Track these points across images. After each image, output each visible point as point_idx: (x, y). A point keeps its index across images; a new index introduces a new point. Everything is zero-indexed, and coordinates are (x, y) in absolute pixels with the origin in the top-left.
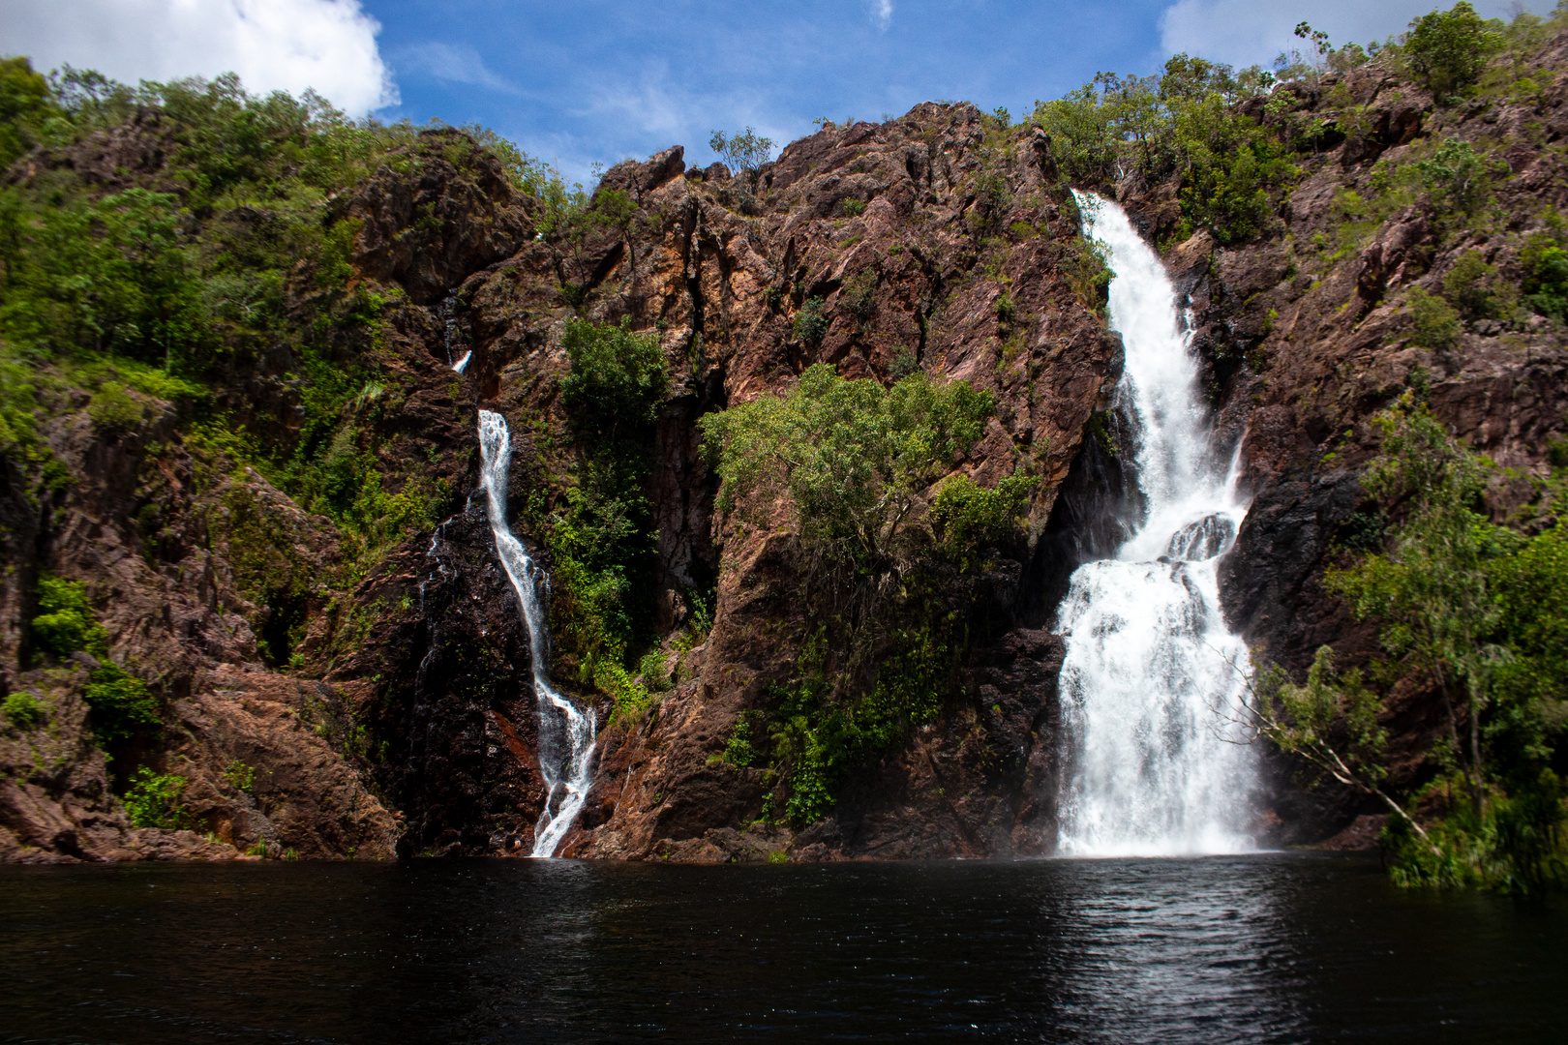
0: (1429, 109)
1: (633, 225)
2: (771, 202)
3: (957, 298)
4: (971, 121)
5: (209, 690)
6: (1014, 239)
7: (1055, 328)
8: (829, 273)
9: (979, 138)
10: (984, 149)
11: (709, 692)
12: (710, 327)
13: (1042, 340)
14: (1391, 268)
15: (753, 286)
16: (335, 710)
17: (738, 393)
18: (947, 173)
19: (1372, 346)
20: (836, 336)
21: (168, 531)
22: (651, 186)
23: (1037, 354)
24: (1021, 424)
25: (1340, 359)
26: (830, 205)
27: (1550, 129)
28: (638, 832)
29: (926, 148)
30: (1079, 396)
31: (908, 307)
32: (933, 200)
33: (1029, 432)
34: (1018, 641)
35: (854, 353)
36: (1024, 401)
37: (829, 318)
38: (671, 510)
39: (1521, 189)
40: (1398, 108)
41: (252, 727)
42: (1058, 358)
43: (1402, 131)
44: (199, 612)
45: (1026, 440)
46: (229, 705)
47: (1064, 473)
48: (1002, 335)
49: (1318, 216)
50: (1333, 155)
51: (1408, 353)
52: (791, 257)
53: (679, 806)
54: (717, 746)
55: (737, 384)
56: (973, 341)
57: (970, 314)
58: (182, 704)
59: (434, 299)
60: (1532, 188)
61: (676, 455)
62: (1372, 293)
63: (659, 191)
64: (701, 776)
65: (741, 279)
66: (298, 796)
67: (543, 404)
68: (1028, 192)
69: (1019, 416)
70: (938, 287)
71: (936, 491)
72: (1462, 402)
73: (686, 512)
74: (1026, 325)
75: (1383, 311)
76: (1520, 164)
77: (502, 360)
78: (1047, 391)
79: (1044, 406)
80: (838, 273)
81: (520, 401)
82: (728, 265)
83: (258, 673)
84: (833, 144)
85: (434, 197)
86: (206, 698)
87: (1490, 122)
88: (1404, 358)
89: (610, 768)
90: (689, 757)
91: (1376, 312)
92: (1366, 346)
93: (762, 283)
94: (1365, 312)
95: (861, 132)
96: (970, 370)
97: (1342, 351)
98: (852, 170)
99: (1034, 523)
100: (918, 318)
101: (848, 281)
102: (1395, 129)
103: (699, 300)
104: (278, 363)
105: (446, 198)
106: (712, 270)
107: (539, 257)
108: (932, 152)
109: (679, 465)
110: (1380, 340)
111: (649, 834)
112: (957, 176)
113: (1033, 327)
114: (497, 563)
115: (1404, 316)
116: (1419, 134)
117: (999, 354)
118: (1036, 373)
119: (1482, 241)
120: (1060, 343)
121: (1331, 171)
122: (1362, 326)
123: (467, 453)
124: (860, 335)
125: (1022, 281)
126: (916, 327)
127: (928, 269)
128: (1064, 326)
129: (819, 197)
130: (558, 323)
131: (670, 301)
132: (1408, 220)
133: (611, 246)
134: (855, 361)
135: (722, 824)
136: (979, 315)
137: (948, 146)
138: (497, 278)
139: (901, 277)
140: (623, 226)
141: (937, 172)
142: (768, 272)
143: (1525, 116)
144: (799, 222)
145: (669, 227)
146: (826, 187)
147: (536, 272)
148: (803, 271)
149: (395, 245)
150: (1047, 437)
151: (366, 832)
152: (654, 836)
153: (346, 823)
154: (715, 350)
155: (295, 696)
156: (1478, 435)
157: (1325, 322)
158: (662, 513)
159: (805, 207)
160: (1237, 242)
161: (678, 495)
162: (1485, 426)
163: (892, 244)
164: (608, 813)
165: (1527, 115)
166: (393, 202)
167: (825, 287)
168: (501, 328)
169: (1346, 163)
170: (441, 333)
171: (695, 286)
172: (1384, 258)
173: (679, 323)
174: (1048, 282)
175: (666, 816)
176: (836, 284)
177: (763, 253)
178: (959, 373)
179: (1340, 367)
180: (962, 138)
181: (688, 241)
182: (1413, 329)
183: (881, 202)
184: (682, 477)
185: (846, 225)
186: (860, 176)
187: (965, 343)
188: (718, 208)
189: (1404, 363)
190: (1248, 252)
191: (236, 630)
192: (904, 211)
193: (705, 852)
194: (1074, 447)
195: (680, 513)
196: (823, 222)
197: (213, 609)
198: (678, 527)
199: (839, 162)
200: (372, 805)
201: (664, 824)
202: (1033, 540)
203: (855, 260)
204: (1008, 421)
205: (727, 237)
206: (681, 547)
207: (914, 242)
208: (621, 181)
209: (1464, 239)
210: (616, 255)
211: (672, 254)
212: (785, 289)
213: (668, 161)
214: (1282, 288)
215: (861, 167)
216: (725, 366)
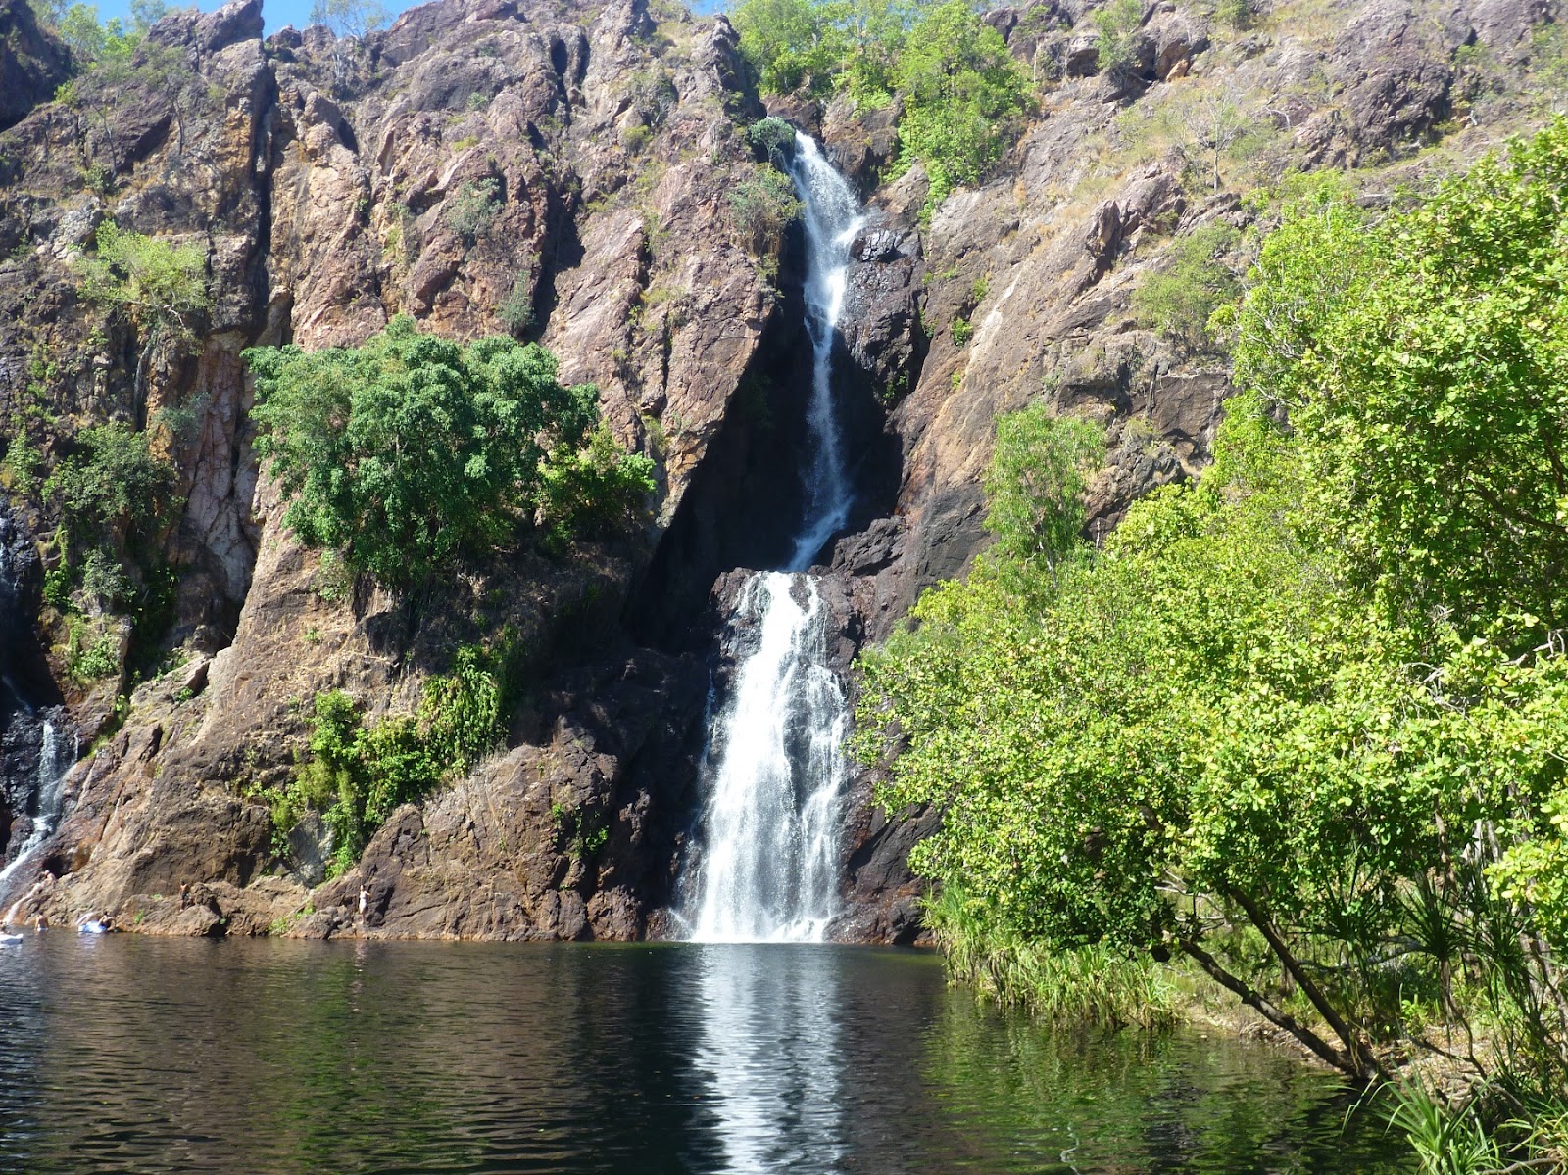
0: (1204, 45)
1: (185, 97)
2: (374, 84)
3: (593, 226)
7: (703, 274)
8: (433, 182)
14: (1126, 233)
15: (334, 189)
17: (307, 326)
18: (601, 67)
19: (1090, 325)
20: (435, 261)
22: (215, 46)
23: (679, 304)
24: (651, 391)
26: (445, 94)
28: (109, 884)
29: (577, 33)
30: (726, 361)
32: (579, 101)
33: (661, 401)
35: (456, 286)
36: (657, 362)
37: (425, 239)
38: (213, 470)
39: (1291, 149)
40: (1168, 38)
42: (704, 312)
43: (1170, 65)
45: (656, 410)
47: (701, 455)
48: (640, 277)
50: (1087, 86)
51: (1128, 337)
52: (390, 155)
53: (163, 851)
54: (216, 776)
55: (307, 313)
56: (603, 284)
57: (606, 248)
61: (225, 399)
62: (1102, 258)
63: (226, 53)
64: (197, 813)
65: (323, 178)
68: (702, 99)
69: (650, 380)
72: (1187, 400)
73: (234, 474)
74: (670, 267)
75: (1109, 282)
76: (1295, 119)
78: (687, 350)
79: (682, 369)
80: (443, 181)
82: (308, 159)
84: (464, 15)
88: (1122, 342)
91: (1102, 285)
92: (1083, 325)
93: (350, 186)
94: (1090, 282)
96: (596, 319)
97: (1054, 329)
98: (479, 52)
101: (454, 194)
103: (266, 201)
107: (57, 124)
109: (227, 412)
110: (1100, 319)
111: (121, 888)
115: (1133, 293)
116: (1186, 72)
117: (632, 300)
118: (675, 329)
120: (708, 293)
121: (1080, 105)
122: (1082, 300)
124: (464, 263)
125: (672, 213)
126: (536, 260)
128: (716, 272)
129: (433, 81)
131: (229, 199)
132: (1153, 175)
133: (157, 118)
134: (454, 296)
136: (615, 251)
137: (605, 33)
139: (522, 194)
140: (172, 96)
141: (589, 65)
142: (356, 173)
144: (404, 112)
145: (233, 102)
146: (443, 69)
148: (401, 175)
150: (682, 405)
152: (126, 890)
154: (280, 267)
157: (1043, 291)
158: (201, 473)
159: (414, 94)
161: (224, 450)
164: (83, 858)
167: (427, 198)
169: (1101, 103)
171: (262, 183)
172: (1120, 219)
173: (238, 231)
174: (705, 216)
175: (145, 863)
176: (441, 195)
177: (353, 148)
178: (582, 322)
181: (258, 124)
183: (512, 96)
184: (231, 429)
185: (469, 118)
186: (490, 61)
187: (594, 284)
188: (302, 84)
189: (1123, 348)
192: (539, 110)
194: (714, 424)
195: (226, 474)
196: (433, 114)
198: (221, 490)
199: (463, 41)
201: (140, 875)
203: (466, 166)
204: (634, 386)
206: (223, 520)
208: (176, 34)
209: (1214, 203)
210: (160, 132)
211: (236, 137)
213: (242, 12)
214: (1005, 248)
215: (492, 48)
216: (291, 288)
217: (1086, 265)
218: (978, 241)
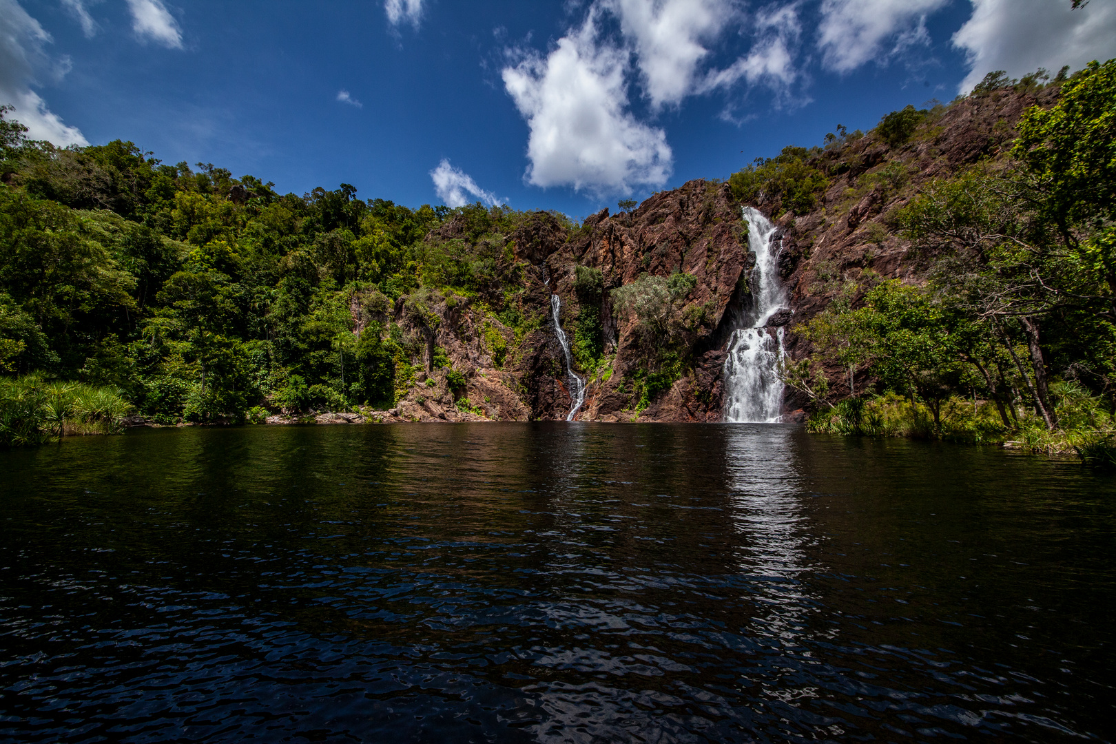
0: (887, 152)
1: (594, 236)
2: (636, 222)
3: (695, 246)
4: (702, 185)
5: (479, 376)
6: (715, 224)
7: (726, 252)
8: (652, 243)
9: (704, 190)
10: (706, 194)
11: (615, 372)
12: (617, 264)
13: (721, 257)
14: (862, 215)
15: (629, 250)
16: (513, 380)
17: (626, 283)
18: (693, 204)
19: (851, 245)
20: (654, 263)
21: (467, 334)
22: (599, 222)
23: (719, 262)
24: (713, 285)
25: (838, 251)
26: (654, 220)
27: (941, 150)
28: (594, 412)
29: (686, 197)
30: (734, 274)
31: (677, 251)
32: (688, 214)
33: (716, 288)
34: (710, 355)
35: (660, 268)
36: (714, 278)
37: (652, 258)
38: (608, 320)
39: (924, 177)
40: (873, 152)
41: (490, 385)
42: (727, 262)
43: (875, 161)
44: (476, 355)
45: (715, 291)
46: (484, 380)
47: (728, 300)
48: (708, 257)
49: (836, 199)
50: (845, 175)
51: (864, 246)
52: (641, 240)
53: (605, 405)
54: (614, 388)
55: (626, 281)
56: (699, 260)
57: (698, 251)
58: (471, 379)
59: (539, 262)
60: (929, 175)
62: (853, 226)
63: (601, 223)
64: (611, 396)
65: (626, 248)
66: (502, 403)
67: (569, 291)
68: (722, 206)
69: (713, 283)
70: (688, 243)
71: (685, 309)
72: (888, 262)
73: (612, 320)
74: (716, 252)
75: (857, 232)
76: (925, 166)
77: (557, 279)
78: (723, 273)
79: (721, 279)
80: (655, 243)
81: (563, 291)
82: (622, 244)
83: (493, 371)
84: (656, 200)
85: (537, 233)
86: (478, 378)
87: (914, 151)
89: (589, 394)
90: (607, 391)
91: (855, 232)
92: (848, 245)
93: (632, 249)
94: (848, 234)
95: (665, 194)
96: (697, 270)
97: (839, 248)
98: (661, 208)
99: (717, 316)
100: (681, 254)
101: (658, 246)
102: (873, 160)
103: (614, 256)
104: (496, 286)
105: (541, 233)
106: (618, 246)
107: (567, 248)
108: (688, 197)
110: (854, 243)
111: (597, 414)
112: (696, 205)
113: (719, 253)
114: (557, 338)
115: (866, 233)
116: (882, 161)
117: (707, 263)
118: (719, 268)
119: (903, 199)
120: (728, 257)
121: (843, 181)
122: (848, 238)
123: (549, 307)
124: (662, 261)
125: (716, 238)
126: (680, 257)
127: (685, 237)
128: (729, 251)
129: (650, 218)
130: (572, 268)
131: (605, 257)
132: (871, 196)
133: (588, 242)
134: (660, 270)
135: (617, 410)
136: (701, 251)
137: (694, 195)
138: (555, 255)
139: (675, 242)
140: (590, 236)
141: (690, 205)
142: (634, 245)
143: (929, 148)
144: (644, 228)
145: (604, 234)
146: (653, 215)
147: (566, 252)
148: (645, 243)
149: (527, 248)
150: (722, 288)
151: (520, 413)
153: (514, 410)
154: (619, 271)
155: (501, 376)
156: (894, 274)
157: (834, 238)
158: (605, 321)
159: (646, 223)
160: (803, 214)
162: (898, 270)
163: (673, 231)
164: (588, 407)
165: (931, 146)
166: (525, 236)
167: (651, 248)
168: (557, 270)
169: (850, 178)
170: (541, 273)
171: (612, 252)
172: (859, 212)
173: (608, 264)
174: (725, 237)
175: (601, 408)
176: (655, 246)
177: (633, 239)
178: (694, 271)
179: (838, 254)
180: (698, 191)
181: (610, 238)
182: (870, 236)
183: (671, 217)
184: (610, 310)
185: (658, 227)
186: (664, 210)
187: (696, 261)
188: (619, 226)
189: (863, 250)
190: (807, 217)
191: (487, 359)
192: (678, 219)
193: (611, 419)
194: (732, 291)
196: (651, 227)
197: (481, 354)
199: (657, 206)
200: (521, 405)
201: (601, 410)
202: (717, 322)
203: (660, 238)
204: (709, 285)
205: (621, 235)
207: (681, 229)
208: (590, 222)
209: (895, 199)
210: (589, 245)
211: (606, 242)
212: (639, 250)
213: (604, 213)
214: (820, 228)
215: (664, 206)
216: (622, 276)
217: (847, 229)
218: (811, 228)
